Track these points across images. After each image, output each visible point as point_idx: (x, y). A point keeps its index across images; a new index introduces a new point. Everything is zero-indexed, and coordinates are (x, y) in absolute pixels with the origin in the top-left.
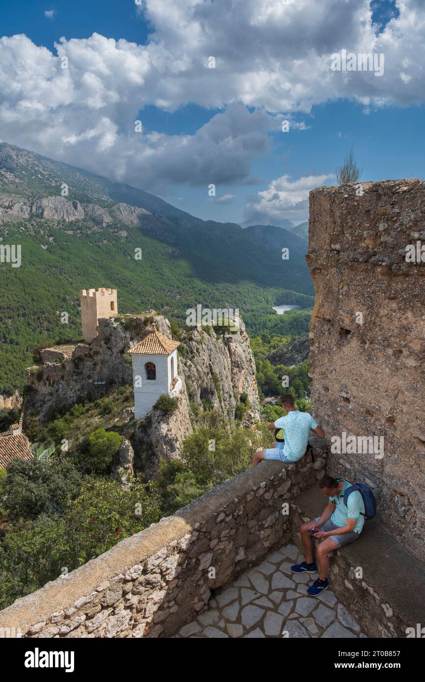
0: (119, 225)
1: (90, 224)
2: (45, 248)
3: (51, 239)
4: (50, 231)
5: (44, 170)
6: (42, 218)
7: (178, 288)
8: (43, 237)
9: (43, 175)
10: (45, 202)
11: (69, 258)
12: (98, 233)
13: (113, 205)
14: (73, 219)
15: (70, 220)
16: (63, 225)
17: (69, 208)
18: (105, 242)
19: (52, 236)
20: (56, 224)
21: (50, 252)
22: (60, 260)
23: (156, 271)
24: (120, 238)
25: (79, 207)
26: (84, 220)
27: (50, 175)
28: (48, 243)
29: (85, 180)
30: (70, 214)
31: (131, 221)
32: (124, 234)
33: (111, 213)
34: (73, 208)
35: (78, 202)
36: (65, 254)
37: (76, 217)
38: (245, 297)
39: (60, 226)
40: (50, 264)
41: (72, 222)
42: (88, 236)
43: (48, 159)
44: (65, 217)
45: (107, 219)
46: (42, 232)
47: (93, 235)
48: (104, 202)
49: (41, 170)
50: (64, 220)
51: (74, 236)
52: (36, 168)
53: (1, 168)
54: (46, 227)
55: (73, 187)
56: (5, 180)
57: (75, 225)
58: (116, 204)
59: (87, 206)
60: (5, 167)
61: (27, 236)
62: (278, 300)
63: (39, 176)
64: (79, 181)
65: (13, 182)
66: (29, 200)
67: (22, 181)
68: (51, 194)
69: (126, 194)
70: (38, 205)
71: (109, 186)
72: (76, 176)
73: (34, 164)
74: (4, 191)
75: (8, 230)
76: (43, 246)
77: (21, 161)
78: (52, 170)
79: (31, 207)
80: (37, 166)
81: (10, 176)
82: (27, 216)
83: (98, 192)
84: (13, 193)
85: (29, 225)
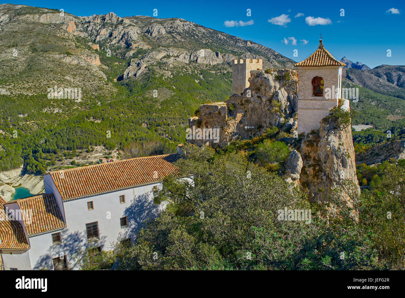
1: (226, 66)
3: (201, 76)
4: (201, 71)
5: (199, 33)
6: (197, 63)
8: (196, 75)
9: (197, 36)
10: (199, 53)
11: (212, 89)
14: (216, 63)
16: (209, 67)
17: (213, 56)
19: (202, 74)
20: (205, 67)
21: (200, 85)
22: (207, 90)
25: (220, 56)
26: (222, 64)
27: (202, 36)
28: (200, 79)
29: (224, 39)
30: (214, 60)
34: (216, 56)
35: (219, 53)
36: (210, 87)
37: (218, 62)
40: (200, 92)
41: (214, 65)
42: (224, 74)
44: (211, 62)
46: (196, 72)
47: (227, 74)
48: (235, 52)
49: (197, 33)
50: (210, 64)
51: (216, 74)
52: (195, 32)
53: (173, 33)
54: (198, 69)
55: (216, 44)
56: (176, 40)
57: (217, 67)
58: (243, 53)
59: (224, 55)
60: (176, 32)
61: (187, 74)
62: (356, 121)
63: (196, 37)
64: (220, 39)
65: (180, 41)
66: (189, 52)
67: (185, 40)
68: (203, 48)
69: (250, 47)
70: (195, 55)
71: (239, 42)
72: (218, 36)
73: (194, 29)
74: (175, 47)
75: (176, 70)
76: (196, 81)
77: (185, 28)
78: (204, 33)
79: (190, 56)
80: (195, 31)
81: (179, 38)
82: (187, 62)
83: (232, 46)
84: (180, 48)
85: (188, 68)
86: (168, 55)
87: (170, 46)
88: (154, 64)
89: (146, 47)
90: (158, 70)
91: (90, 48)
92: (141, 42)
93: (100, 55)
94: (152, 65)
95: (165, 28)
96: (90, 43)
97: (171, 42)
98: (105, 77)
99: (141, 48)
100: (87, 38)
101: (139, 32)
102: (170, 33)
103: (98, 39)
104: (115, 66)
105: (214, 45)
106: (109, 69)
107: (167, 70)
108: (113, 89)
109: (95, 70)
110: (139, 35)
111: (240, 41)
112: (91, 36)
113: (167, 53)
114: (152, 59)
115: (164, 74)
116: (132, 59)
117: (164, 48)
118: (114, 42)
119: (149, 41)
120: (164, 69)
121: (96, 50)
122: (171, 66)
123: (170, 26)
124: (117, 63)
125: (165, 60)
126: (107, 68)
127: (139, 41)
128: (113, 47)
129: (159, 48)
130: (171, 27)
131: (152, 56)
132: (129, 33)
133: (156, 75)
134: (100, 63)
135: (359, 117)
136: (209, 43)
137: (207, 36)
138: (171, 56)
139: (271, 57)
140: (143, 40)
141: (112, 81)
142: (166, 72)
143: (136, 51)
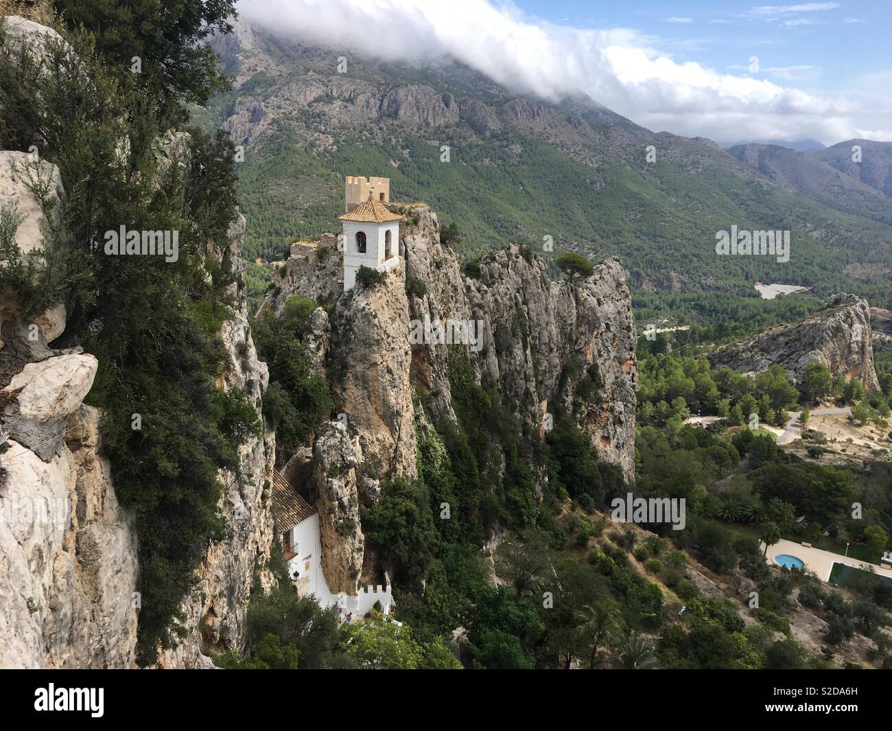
0: (510, 135)
1: (466, 130)
2: (395, 165)
3: (406, 152)
4: (406, 139)
7: (593, 241)
8: (394, 148)
10: (402, 93)
11: (428, 183)
12: (477, 146)
13: (506, 102)
14: (442, 122)
15: (437, 125)
16: (425, 132)
17: (437, 104)
18: (487, 161)
19: (408, 148)
20: (416, 129)
21: (403, 173)
22: (416, 185)
23: (561, 212)
24: (509, 155)
25: (453, 104)
26: (457, 125)
28: (401, 159)
30: (438, 114)
31: (531, 129)
32: (517, 149)
33: (500, 113)
34: (443, 105)
35: (452, 96)
36: (425, 176)
37: (446, 119)
38: (707, 264)
39: (422, 132)
40: (401, 191)
41: (439, 128)
42: (461, 150)
44: (430, 120)
45: (494, 125)
46: (394, 141)
47: (468, 150)
48: (493, 96)
50: (428, 124)
54: (400, 133)
55: (448, 74)
57: (444, 132)
58: (512, 101)
59: (464, 103)
61: (371, 145)
65: (359, 62)
66: (379, 90)
68: (413, 81)
70: (392, 98)
75: (346, 134)
76: (392, 162)
79: (382, 101)
82: (374, 114)
83: (486, 81)
84: (359, 78)
85: (376, 129)
86: (327, 96)
87: (334, 74)
88: (293, 114)
89: (274, 70)
90: (302, 131)
92: (261, 56)
94: (288, 117)
99: (262, 72)
105: (442, 77)
107: (324, 133)
113: (325, 88)
114: (288, 102)
115: (317, 143)
116: (240, 99)
117: (317, 76)
119: (282, 54)
120: (316, 130)
122: (334, 121)
125: (320, 107)
127: (256, 53)
129: (306, 74)
131: (287, 95)
133: (297, 143)
135: (773, 266)
138: (336, 99)
139: (580, 112)
140: (269, 52)
142: (322, 136)
143: (249, 78)
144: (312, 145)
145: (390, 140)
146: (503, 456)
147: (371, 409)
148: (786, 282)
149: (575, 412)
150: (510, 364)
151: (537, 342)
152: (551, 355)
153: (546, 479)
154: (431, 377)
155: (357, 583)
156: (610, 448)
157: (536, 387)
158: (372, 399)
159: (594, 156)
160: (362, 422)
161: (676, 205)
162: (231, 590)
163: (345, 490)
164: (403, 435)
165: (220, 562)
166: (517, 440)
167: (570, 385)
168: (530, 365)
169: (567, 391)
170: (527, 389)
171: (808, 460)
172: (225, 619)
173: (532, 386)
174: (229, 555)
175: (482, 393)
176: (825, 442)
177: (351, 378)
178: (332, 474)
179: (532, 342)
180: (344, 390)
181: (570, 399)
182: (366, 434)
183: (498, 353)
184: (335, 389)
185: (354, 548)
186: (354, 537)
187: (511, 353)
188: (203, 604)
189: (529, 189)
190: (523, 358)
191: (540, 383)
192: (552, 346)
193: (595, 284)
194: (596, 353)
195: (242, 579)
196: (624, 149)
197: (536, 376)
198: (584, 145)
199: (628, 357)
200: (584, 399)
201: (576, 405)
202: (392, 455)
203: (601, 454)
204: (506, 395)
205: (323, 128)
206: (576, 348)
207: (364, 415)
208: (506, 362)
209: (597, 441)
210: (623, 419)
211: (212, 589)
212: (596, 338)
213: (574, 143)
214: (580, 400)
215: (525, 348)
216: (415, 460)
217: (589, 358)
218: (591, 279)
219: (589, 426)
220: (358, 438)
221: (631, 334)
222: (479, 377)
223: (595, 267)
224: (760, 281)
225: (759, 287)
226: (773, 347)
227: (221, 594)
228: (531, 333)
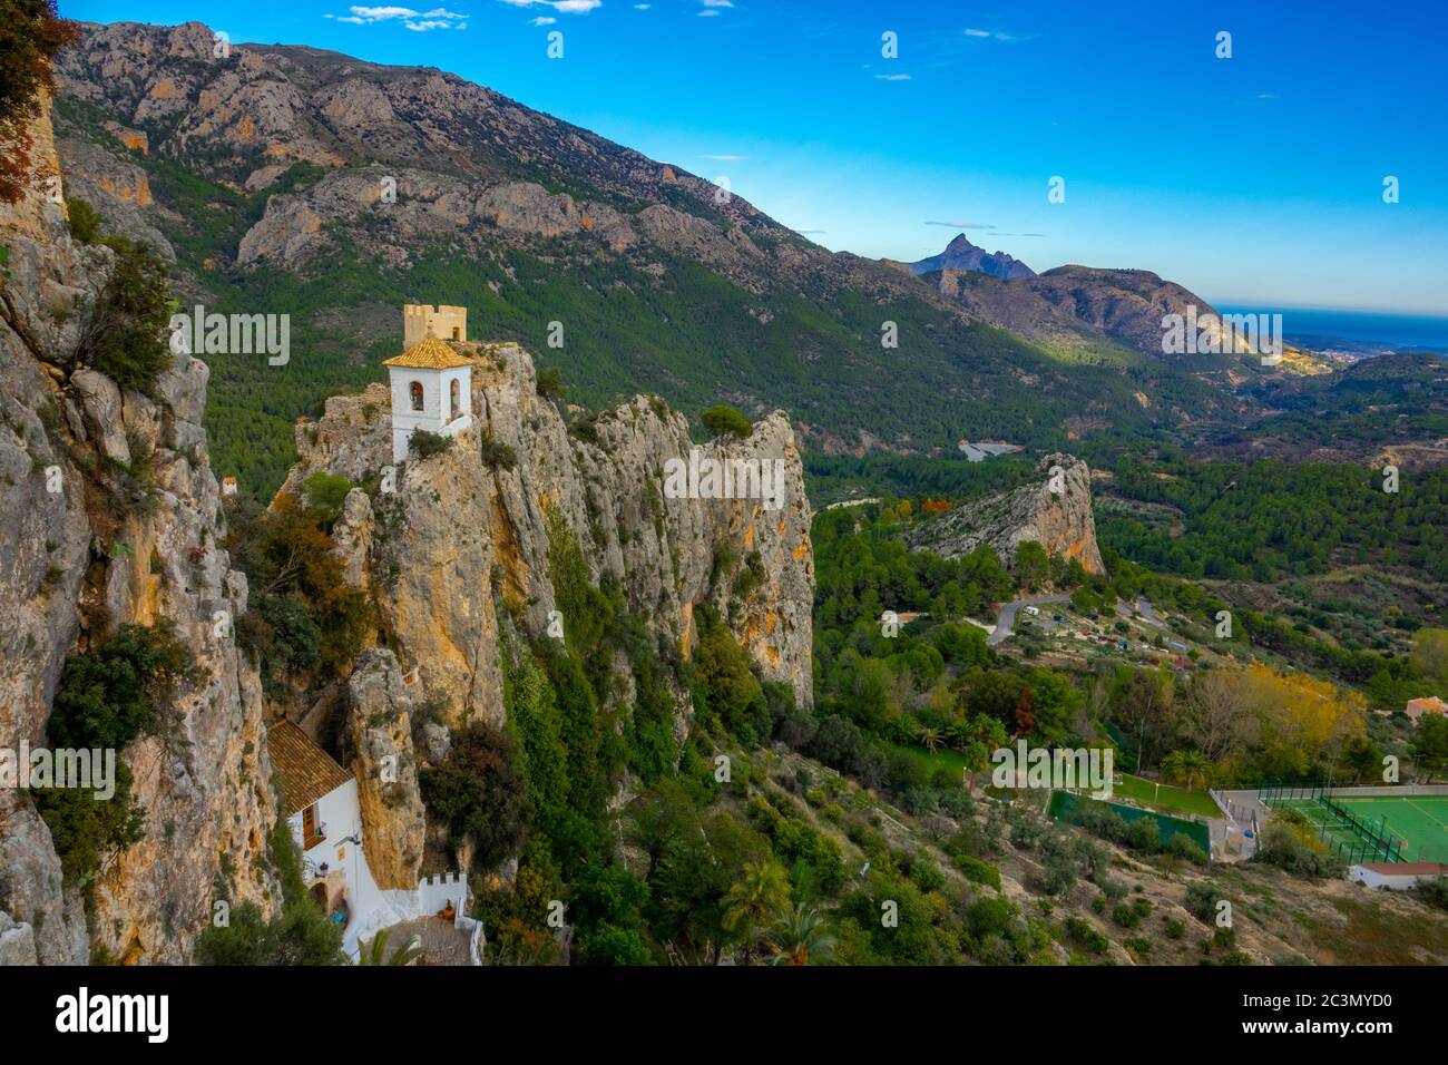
0: (650, 250)
1: (590, 243)
2: (496, 290)
3: (509, 271)
4: (508, 254)
5: (507, 128)
6: (495, 226)
8: (493, 265)
9: (503, 136)
10: (502, 194)
12: (607, 265)
13: (643, 208)
14: (557, 232)
15: (551, 234)
16: (536, 244)
17: (550, 209)
18: (619, 284)
19: (511, 264)
20: (522, 241)
21: (506, 297)
22: (523, 314)
23: (718, 352)
24: (650, 278)
25: (570, 208)
26: (579, 236)
27: (519, 138)
28: (505, 281)
29: (590, 152)
30: (552, 221)
31: (677, 243)
32: (659, 269)
33: (635, 224)
34: (558, 211)
35: (571, 199)
36: (535, 306)
37: (564, 229)
39: (531, 245)
41: (554, 238)
42: (584, 269)
43: (519, 106)
44: (541, 228)
45: (627, 237)
46: (492, 257)
47: (594, 269)
48: (625, 201)
49: (502, 127)
50: (539, 234)
51: (558, 267)
52: (493, 123)
53: (421, 119)
54: (501, 245)
55: (564, 167)
56: (428, 144)
57: (561, 246)
58: (650, 204)
59: (586, 208)
60: (430, 117)
61: (461, 262)
62: (973, 430)
63: (497, 139)
64: (577, 153)
65: (443, 150)
66: (471, 189)
67: (461, 149)
68: (517, 178)
69: (673, 187)
70: (489, 199)
71: (639, 168)
72: (572, 143)
73: (490, 113)
74: (424, 167)
75: (425, 247)
76: (491, 285)
77: (462, 106)
78: (524, 129)
79: (475, 202)
80: (495, 119)
81: (438, 137)
82: (464, 221)
83: (616, 180)
84: (442, 172)
85: (467, 240)
86: (398, 194)
87: (408, 166)
88: (351, 218)
89: (321, 158)
90: (363, 242)
91: (112, 143)
92: (304, 140)
93: (151, 170)
94: (342, 222)
95: (391, 98)
96: (111, 126)
97: (410, 148)
98: (167, 248)
99: (306, 162)
100: (99, 102)
101: (297, 102)
102: (409, 117)
103: (143, 111)
104: (209, 214)
105: (556, 171)
106: (185, 224)
107: (394, 244)
108: (198, 294)
109: (131, 223)
110: (299, 115)
111: (640, 164)
112: (116, 97)
114: (342, 202)
115: (385, 257)
116: (272, 197)
117: (385, 168)
118: (204, 129)
119: (334, 137)
120: (384, 240)
121: (137, 153)
122: (408, 229)
123: (410, 94)
124: (217, 206)
125: (387, 210)
126: (178, 218)
127: (296, 135)
128: (205, 146)
129: (368, 165)
130: (413, 99)
131: (341, 192)
132: (262, 103)
133: (356, 258)
134: (148, 200)
135: (980, 420)
136: (540, 163)
137: (534, 139)
138: (412, 199)
139: (738, 224)
140: (315, 134)
141: (195, 266)
142: (392, 249)
143: (286, 169)
144: (378, 260)
145: (487, 255)
146: (632, 682)
147: (435, 628)
148: (996, 439)
149: (730, 615)
150: (639, 556)
151: (676, 525)
152: (697, 542)
153: (692, 709)
154: (524, 578)
155: (416, 872)
156: (779, 662)
157: (676, 587)
158: (437, 613)
159: (759, 280)
160: (422, 646)
161: (862, 343)
162: (170, 909)
163: (394, 743)
164: (482, 662)
165: (150, 871)
166: (650, 658)
167: (724, 583)
168: (667, 556)
169: (720, 589)
170: (663, 589)
171: (1024, 662)
172: (160, 952)
173: (670, 584)
174: (167, 858)
175: (602, 599)
176: (1042, 639)
177: (405, 586)
178: (375, 721)
179: (669, 525)
180: (395, 602)
181: (723, 601)
182: (430, 661)
183: (623, 541)
184: (381, 601)
185: (409, 826)
186: (410, 808)
187: (640, 541)
188: (118, 935)
189: (677, 322)
190: (657, 548)
191: (681, 582)
192: (696, 530)
193: (755, 446)
194: (757, 538)
195: (190, 892)
196: (796, 272)
197: (676, 572)
198: (745, 266)
199: (801, 541)
200: (744, 598)
201: (732, 607)
202: (468, 691)
203: (766, 671)
204: (636, 600)
205: (393, 238)
206: (731, 532)
207: (425, 637)
208: (634, 554)
209: (761, 653)
210: (794, 623)
211: (134, 911)
212: (757, 517)
213: (733, 263)
214: (738, 600)
215: (659, 534)
216: (501, 697)
217: (749, 544)
218: (750, 441)
219: (751, 635)
220: (416, 670)
221: (803, 511)
222: (597, 575)
223: (754, 425)
224: (965, 438)
225: (964, 447)
226: (980, 523)
227: (151, 918)
228: (667, 514)
